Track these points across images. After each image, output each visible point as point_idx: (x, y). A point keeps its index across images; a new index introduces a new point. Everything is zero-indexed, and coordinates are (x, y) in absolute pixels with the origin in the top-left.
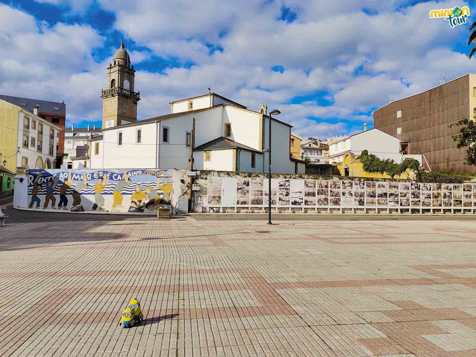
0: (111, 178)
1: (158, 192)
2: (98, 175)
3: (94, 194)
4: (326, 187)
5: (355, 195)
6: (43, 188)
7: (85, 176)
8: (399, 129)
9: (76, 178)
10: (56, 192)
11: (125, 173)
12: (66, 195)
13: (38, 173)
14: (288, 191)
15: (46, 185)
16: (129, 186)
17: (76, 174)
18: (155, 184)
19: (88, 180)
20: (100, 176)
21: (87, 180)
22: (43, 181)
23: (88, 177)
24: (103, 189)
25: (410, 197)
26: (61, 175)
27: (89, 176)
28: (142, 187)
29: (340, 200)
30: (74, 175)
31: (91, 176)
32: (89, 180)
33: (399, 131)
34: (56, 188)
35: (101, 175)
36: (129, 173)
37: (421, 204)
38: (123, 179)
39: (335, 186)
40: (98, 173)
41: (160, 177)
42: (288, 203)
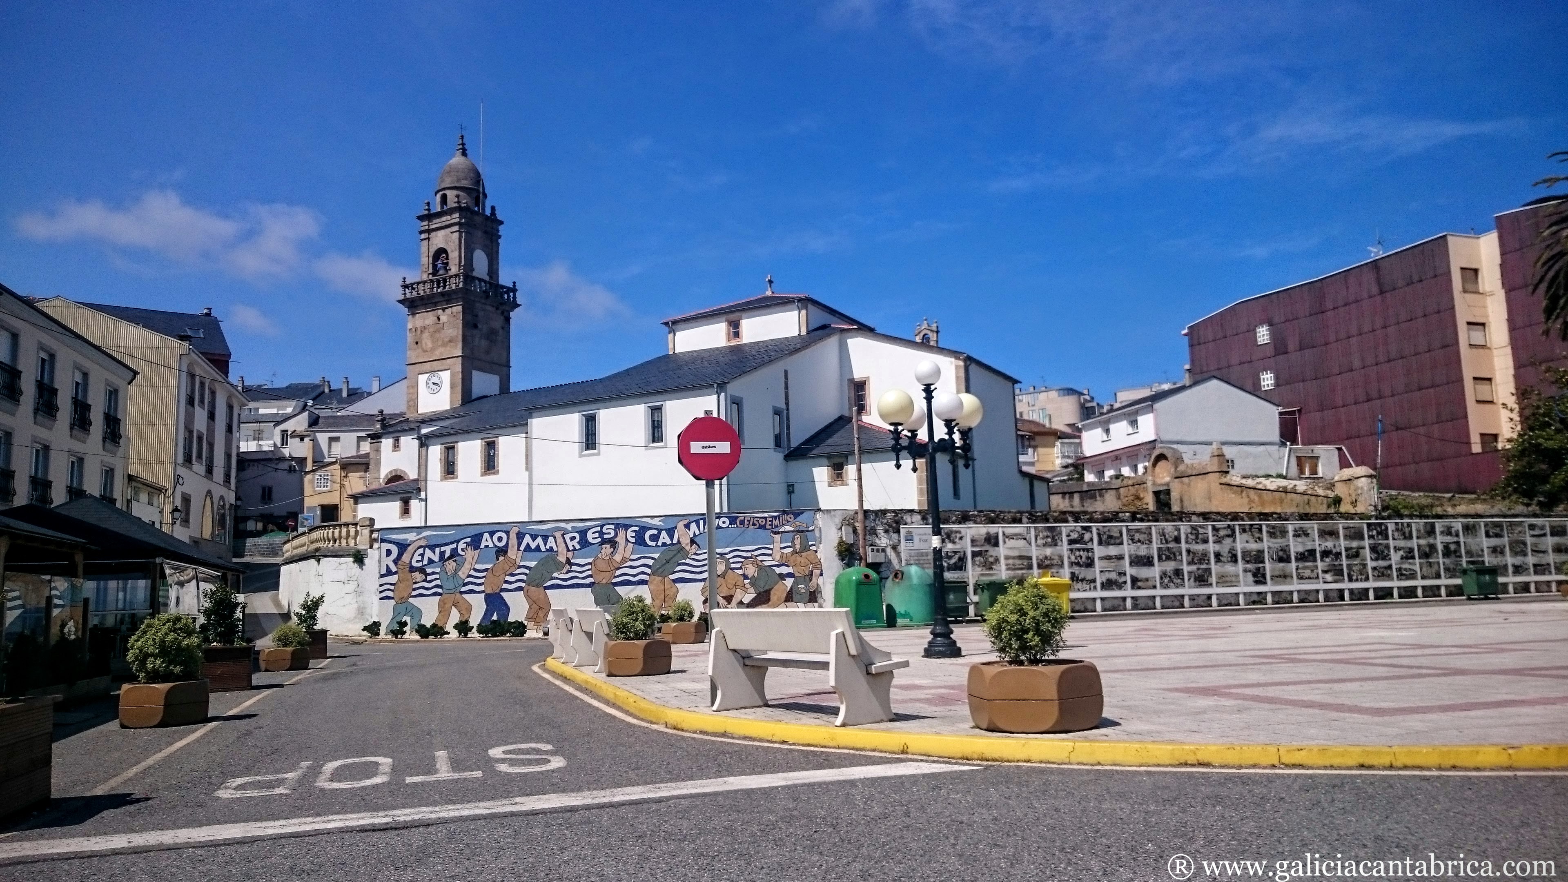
0: (640, 540)
1: (778, 570)
2: (601, 533)
3: (590, 585)
4: (1177, 540)
5: (1243, 559)
6: (429, 578)
7: (560, 540)
8: (1265, 376)
9: (533, 545)
10: (470, 587)
11: (681, 525)
12: (503, 594)
13: (411, 537)
14: (1090, 554)
15: (438, 570)
16: (694, 559)
17: (531, 535)
18: (770, 552)
19: (571, 548)
20: (605, 536)
21: (568, 550)
22: (429, 559)
23: (568, 541)
24: (618, 573)
25: (1369, 559)
26: (484, 539)
27: (573, 539)
28: (731, 561)
29: (1210, 573)
30: (527, 539)
31: (578, 539)
32: (575, 549)
33: (1267, 380)
34: (469, 576)
35: (609, 533)
36: (693, 526)
37: (1395, 574)
38: (675, 541)
39: (1197, 538)
40: (598, 529)
41: (782, 532)
42: (1092, 585)
